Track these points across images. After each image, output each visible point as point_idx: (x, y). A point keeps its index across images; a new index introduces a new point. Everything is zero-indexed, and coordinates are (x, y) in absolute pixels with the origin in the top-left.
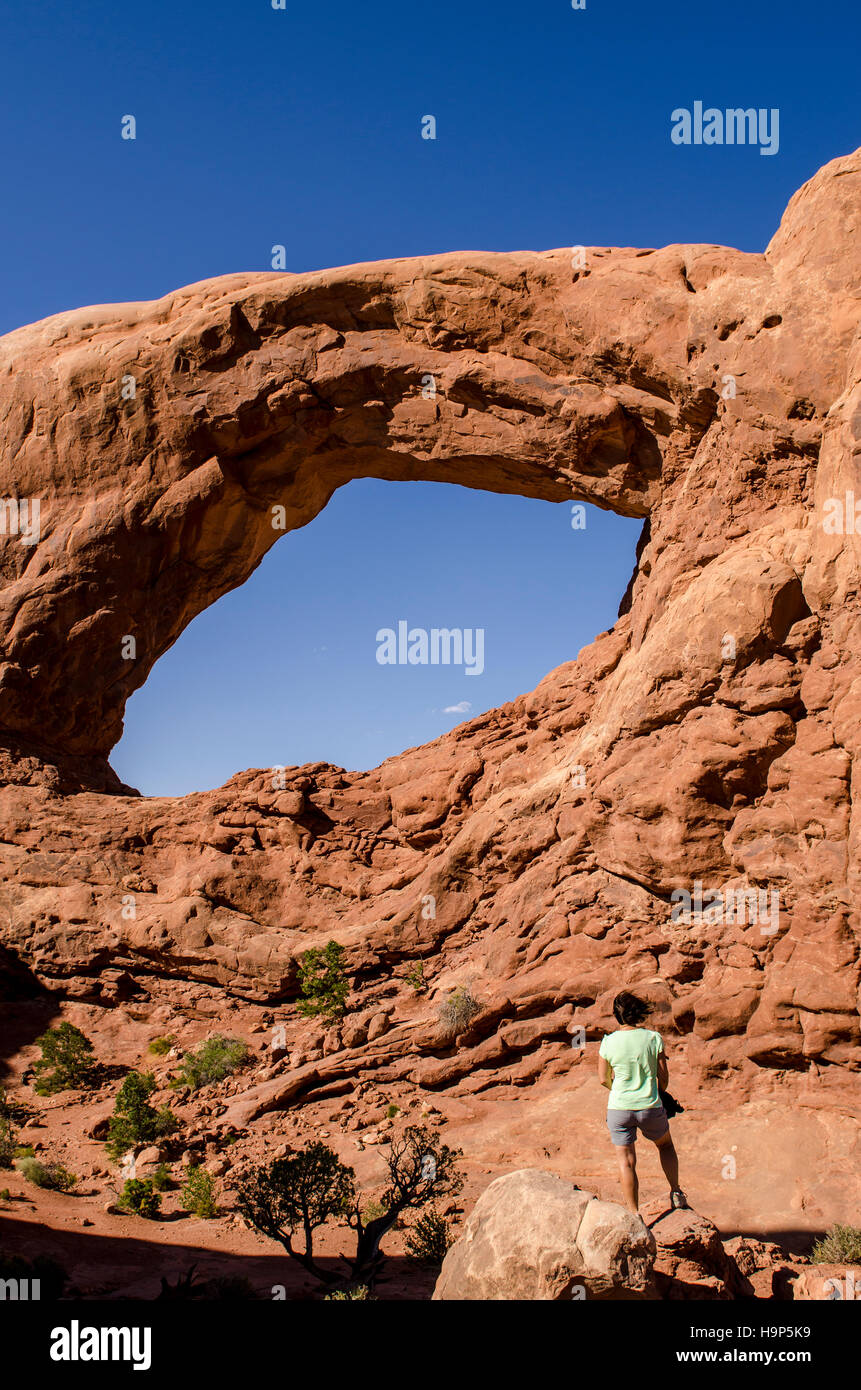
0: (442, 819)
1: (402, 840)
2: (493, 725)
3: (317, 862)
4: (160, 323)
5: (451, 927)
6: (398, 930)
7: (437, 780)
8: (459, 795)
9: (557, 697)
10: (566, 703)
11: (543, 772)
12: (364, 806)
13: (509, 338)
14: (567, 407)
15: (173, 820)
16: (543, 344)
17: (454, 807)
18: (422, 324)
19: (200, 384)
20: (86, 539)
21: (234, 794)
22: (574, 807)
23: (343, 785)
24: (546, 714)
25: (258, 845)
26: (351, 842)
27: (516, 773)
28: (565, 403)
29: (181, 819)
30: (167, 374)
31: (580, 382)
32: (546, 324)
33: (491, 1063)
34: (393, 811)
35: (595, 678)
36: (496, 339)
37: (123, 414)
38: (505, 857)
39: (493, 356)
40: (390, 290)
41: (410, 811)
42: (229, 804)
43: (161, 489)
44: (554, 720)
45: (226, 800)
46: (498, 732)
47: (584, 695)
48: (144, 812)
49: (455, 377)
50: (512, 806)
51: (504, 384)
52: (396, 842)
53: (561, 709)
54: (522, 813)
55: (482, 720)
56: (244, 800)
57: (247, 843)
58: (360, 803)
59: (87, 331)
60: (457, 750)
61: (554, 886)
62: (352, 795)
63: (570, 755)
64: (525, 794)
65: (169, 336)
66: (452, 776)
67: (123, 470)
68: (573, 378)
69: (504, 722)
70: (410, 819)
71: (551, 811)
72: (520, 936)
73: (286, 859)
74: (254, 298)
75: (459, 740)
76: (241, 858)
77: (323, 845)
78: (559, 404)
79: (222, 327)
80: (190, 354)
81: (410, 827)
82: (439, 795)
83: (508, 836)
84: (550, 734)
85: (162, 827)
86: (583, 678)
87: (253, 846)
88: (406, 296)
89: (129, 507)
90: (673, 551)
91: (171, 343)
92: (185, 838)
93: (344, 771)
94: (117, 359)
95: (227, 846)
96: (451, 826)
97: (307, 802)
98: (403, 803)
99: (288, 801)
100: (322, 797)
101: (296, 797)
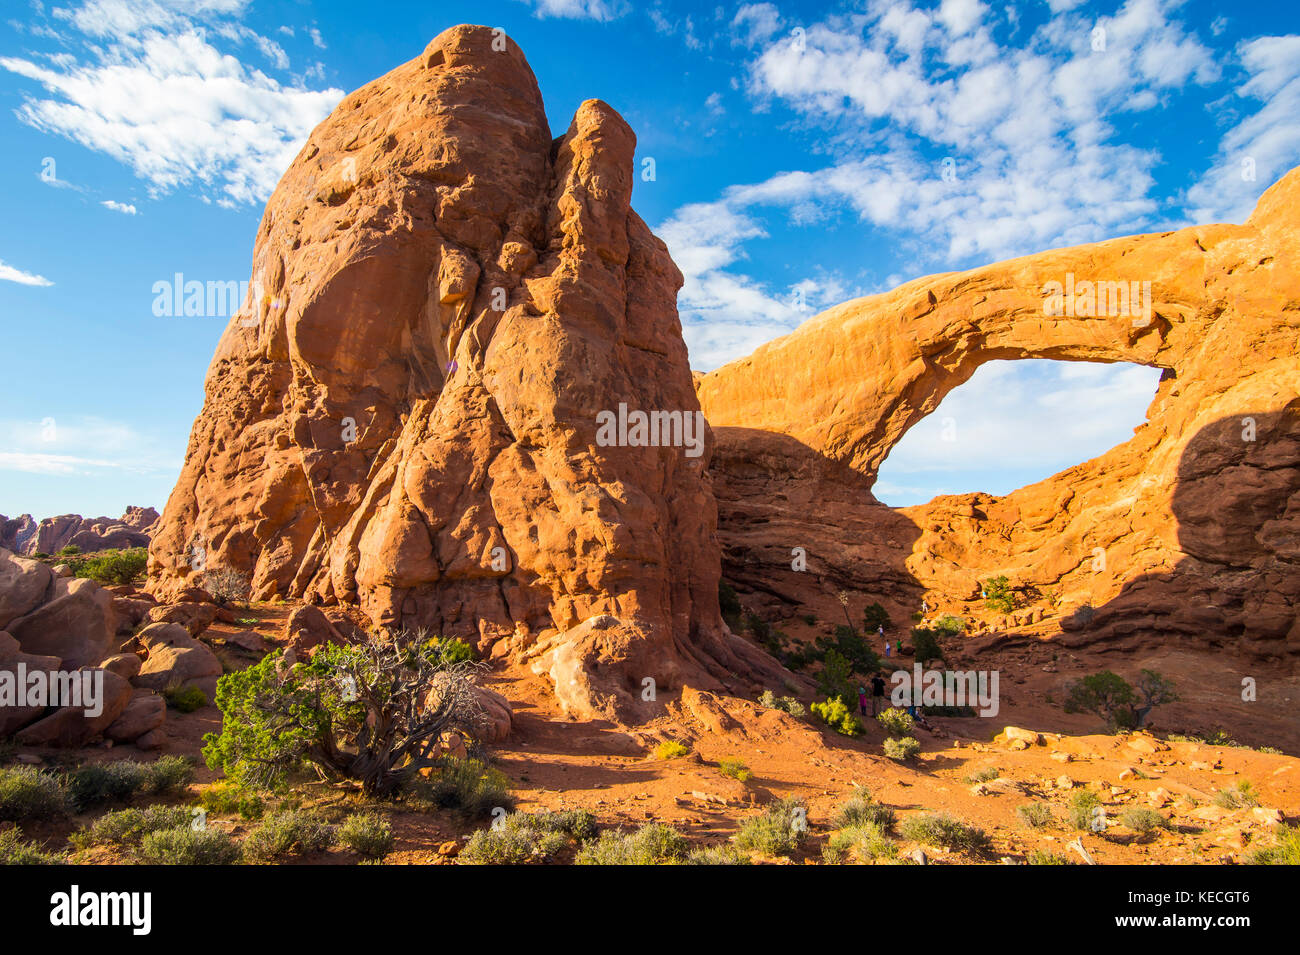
0: (1052, 519)
1: (1028, 528)
2: (1076, 473)
3: (982, 538)
4: (892, 302)
5: (1066, 571)
6: (1034, 572)
7: (1048, 500)
8: (1062, 507)
9: (1120, 460)
10: (1127, 463)
11: (1114, 499)
12: (1006, 513)
17: (1059, 514)
19: (913, 327)
20: (861, 398)
21: (936, 506)
22: (1142, 516)
23: (994, 502)
24: (1114, 468)
25: (952, 530)
26: (999, 529)
27: (1098, 498)
30: (897, 325)
33: (1106, 639)
34: (1022, 515)
35: (1145, 452)
37: (876, 344)
38: (1098, 540)
40: (1014, 273)
41: (1034, 515)
42: (935, 511)
43: (895, 375)
44: (1121, 471)
45: (933, 509)
46: (1080, 478)
47: (1138, 459)
48: (892, 513)
50: (1101, 515)
52: (1024, 529)
53: (1124, 466)
54: (1108, 518)
55: (1068, 472)
56: (942, 509)
57: (946, 529)
58: (1003, 511)
59: (856, 312)
60: (1057, 486)
62: (998, 506)
63: (1133, 490)
64: (1108, 509)
65: (898, 308)
66: (1056, 499)
67: (877, 367)
69: (1081, 473)
70: (1032, 520)
71: (1127, 517)
72: (1113, 579)
73: (967, 536)
74: (939, 286)
75: (1055, 482)
76: (945, 535)
77: (985, 530)
79: (924, 301)
80: (908, 315)
81: (1034, 523)
82: (1050, 507)
83: (1100, 529)
84: (1117, 479)
86: (1137, 450)
87: (949, 530)
89: (880, 383)
90: (1199, 385)
91: (899, 311)
93: (992, 496)
94: (872, 320)
95: (937, 529)
96: (1058, 523)
97: (975, 510)
98: (1029, 511)
99: (967, 510)
100: (982, 508)
101: (969, 508)
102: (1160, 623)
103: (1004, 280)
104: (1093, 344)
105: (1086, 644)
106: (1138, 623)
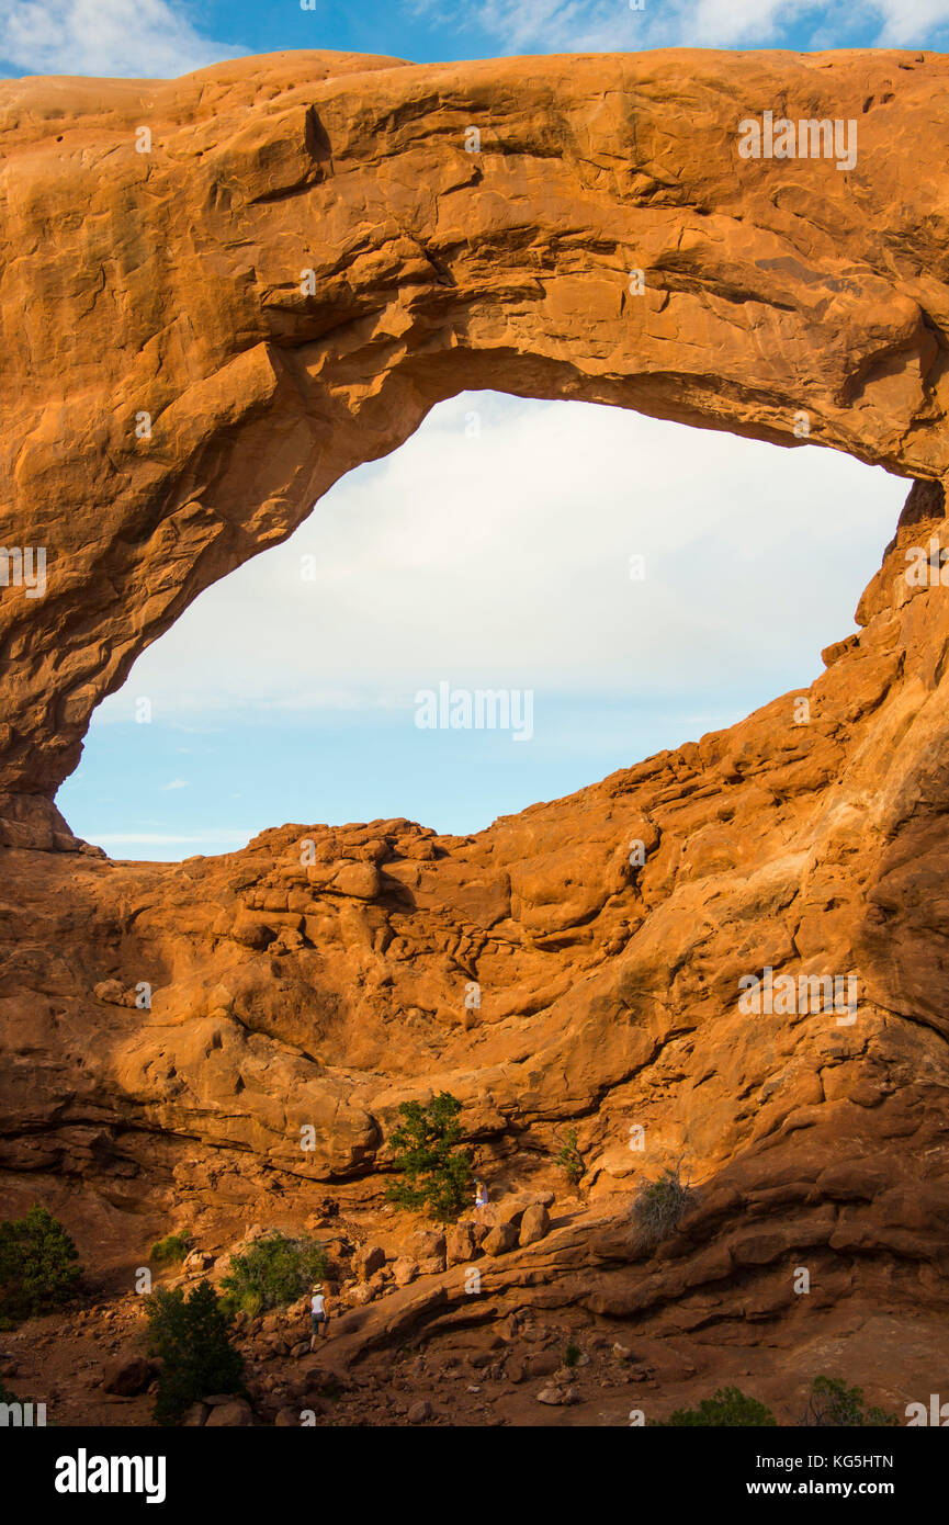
0: (594, 914)
1: (526, 940)
2: (666, 775)
3: (398, 971)
4: (179, 123)
5: (618, 1077)
6: (536, 1078)
7: (588, 855)
8: (623, 879)
9: (783, 743)
10: (798, 752)
11: (762, 857)
12: (469, 890)
13: (749, 196)
14: (836, 308)
15: (169, 899)
16: (804, 207)
17: (614, 898)
18: (612, 162)
19: (247, 230)
21: (267, 862)
22: (827, 910)
23: (438, 853)
24: (766, 765)
25: (307, 943)
26: (448, 942)
27: (718, 853)
28: (833, 303)
29: (183, 897)
30: (196, 211)
31: (858, 270)
32: (812, 176)
33: (709, 1286)
34: (514, 898)
35: (848, 720)
36: (729, 196)
37: (118, 266)
38: (710, 979)
39: (720, 223)
40: (568, 104)
41: (545, 900)
42: (260, 877)
43: (173, 391)
44: (782, 776)
45: (255, 871)
46: (677, 788)
47: (828, 742)
48: (121, 884)
49: (659, 252)
50: (723, 903)
51: (739, 268)
52: (516, 943)
53: (790, 762)
54: (741, 915)
55: (650, 767)
56: (284, 872)
57: (290, 938)
58: (462, 884)
59: (55, 126)
60: (615, 811)
61: (793, 1025)
62: (449, 869)
63: (808, 833)
64: (742, 887)
65: (201, 148)
66: (611, 852)
67: (112, 355)
68: (846, 263)
69: (683, 772)
70: (544, 913)
71: (787, 913)
72: (740, 1098)
73: (351, 964)
74: (343, 98)
75: (613, 796)
76: (284, 960)
77: (405, 944)
78: (823, 305)
79: (289, 143)
80: (234, 182)
81: (544, 923)
82: (592, 876)
83: (718, 947)
84: (771, 798)
85: (150, 907)
86: (826, 716)
87: (299, 943)
88: (592, 117)
89: (120, 414)
91: (203, 160)
92: (188, 926)
93: (434, 834)
94: (112, 177)
95: (262, 940)
96: (609, 926)
97: (382, 878)
98: (536, 888)
99: (357, 876)
100: (405, 871)
101: (366, 870)
102: (848, 1229)
103: (540, 121)
104: (753, 382)
105: (660, 1304)
106: (792, 1231)
